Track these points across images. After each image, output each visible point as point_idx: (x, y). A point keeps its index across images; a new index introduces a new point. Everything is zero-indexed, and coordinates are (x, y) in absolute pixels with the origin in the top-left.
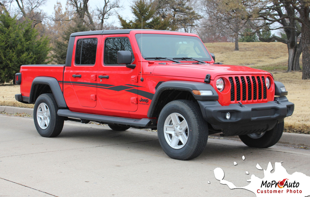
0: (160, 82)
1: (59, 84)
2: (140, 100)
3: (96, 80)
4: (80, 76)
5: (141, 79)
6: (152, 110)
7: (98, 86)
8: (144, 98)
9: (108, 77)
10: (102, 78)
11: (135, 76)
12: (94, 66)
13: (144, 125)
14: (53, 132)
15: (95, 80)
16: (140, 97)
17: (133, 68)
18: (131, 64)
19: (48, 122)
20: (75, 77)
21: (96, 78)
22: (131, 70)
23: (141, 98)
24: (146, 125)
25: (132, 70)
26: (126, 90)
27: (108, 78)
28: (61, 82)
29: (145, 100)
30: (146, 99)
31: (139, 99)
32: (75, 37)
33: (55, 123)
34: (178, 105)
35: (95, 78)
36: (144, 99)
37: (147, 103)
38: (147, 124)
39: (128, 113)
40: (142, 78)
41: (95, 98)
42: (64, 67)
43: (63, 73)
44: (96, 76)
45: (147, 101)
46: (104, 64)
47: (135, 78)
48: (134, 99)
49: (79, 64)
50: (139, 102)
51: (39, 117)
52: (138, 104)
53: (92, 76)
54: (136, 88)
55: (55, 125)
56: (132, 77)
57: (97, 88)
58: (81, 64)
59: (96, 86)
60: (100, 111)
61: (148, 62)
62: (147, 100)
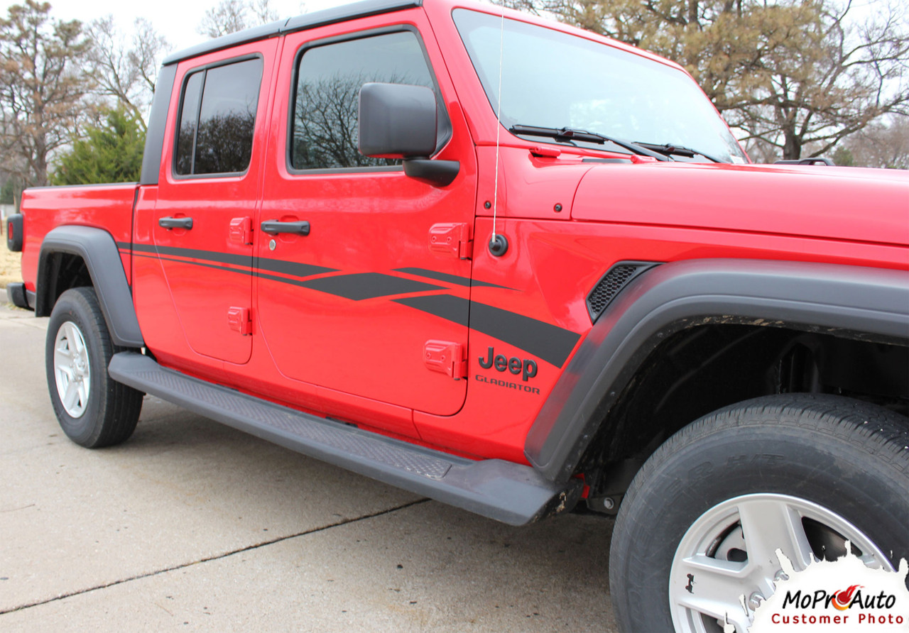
0: (625, 267)
1: (119, 252)
2: (481, 360)
3: (252, 244)
4: (188, 225)
5: (494, 240)
6: (580, 438)
7: (261, 271)
8: (507, 351)
9: (303, 227)
10: (276, 234)
11: (450, 225)
12: (242, 178)
13: (518, 517)
14: (99, 432)
15: (247, 242)
16: (481, 345)
17: (442, 178)
18: (434, 160)
19: (84, 391)
20: (172, 228)
21: (252, 230)
22: (429, 191)
23: (492, 351)
24: (532, 519)
25: (434, 196)
26: (398, 296)
27: (307, 234)
28: (126, 248)
29: (513, 361)
30: (522, 356)
31: (478, 353)
32: (175, 66)
33: (105, 403)
34: (819, 448)
35: (247, 232)
36: (509, 358)
37: (526, 378)
38: (536, 514)
39: (408, 417)
40: (497, 237)
41: (245, 323)
42: (138, 188)
43: (133, 211)
44: (251, 223)
45: (527, 371)
46: (290, 167)
47: (453, 233)
48: (447, 352)
49: (187, 172)
50: (475, 368)
51: (62, 371)
52: (466, 378)
53: (235, 222)
54: (461, 291)
55: (105, 410)
56: (433, 232)
57: (255, 278)
58: (195, 173)
59: (249, 269)
60: (267, 384)
61: (530, 149)
62: (528, 364)
